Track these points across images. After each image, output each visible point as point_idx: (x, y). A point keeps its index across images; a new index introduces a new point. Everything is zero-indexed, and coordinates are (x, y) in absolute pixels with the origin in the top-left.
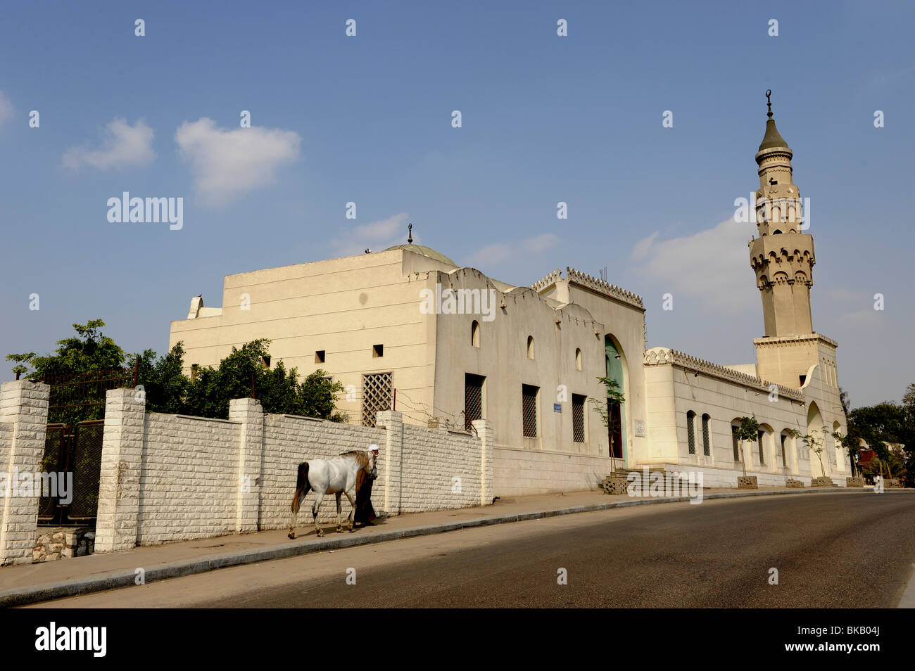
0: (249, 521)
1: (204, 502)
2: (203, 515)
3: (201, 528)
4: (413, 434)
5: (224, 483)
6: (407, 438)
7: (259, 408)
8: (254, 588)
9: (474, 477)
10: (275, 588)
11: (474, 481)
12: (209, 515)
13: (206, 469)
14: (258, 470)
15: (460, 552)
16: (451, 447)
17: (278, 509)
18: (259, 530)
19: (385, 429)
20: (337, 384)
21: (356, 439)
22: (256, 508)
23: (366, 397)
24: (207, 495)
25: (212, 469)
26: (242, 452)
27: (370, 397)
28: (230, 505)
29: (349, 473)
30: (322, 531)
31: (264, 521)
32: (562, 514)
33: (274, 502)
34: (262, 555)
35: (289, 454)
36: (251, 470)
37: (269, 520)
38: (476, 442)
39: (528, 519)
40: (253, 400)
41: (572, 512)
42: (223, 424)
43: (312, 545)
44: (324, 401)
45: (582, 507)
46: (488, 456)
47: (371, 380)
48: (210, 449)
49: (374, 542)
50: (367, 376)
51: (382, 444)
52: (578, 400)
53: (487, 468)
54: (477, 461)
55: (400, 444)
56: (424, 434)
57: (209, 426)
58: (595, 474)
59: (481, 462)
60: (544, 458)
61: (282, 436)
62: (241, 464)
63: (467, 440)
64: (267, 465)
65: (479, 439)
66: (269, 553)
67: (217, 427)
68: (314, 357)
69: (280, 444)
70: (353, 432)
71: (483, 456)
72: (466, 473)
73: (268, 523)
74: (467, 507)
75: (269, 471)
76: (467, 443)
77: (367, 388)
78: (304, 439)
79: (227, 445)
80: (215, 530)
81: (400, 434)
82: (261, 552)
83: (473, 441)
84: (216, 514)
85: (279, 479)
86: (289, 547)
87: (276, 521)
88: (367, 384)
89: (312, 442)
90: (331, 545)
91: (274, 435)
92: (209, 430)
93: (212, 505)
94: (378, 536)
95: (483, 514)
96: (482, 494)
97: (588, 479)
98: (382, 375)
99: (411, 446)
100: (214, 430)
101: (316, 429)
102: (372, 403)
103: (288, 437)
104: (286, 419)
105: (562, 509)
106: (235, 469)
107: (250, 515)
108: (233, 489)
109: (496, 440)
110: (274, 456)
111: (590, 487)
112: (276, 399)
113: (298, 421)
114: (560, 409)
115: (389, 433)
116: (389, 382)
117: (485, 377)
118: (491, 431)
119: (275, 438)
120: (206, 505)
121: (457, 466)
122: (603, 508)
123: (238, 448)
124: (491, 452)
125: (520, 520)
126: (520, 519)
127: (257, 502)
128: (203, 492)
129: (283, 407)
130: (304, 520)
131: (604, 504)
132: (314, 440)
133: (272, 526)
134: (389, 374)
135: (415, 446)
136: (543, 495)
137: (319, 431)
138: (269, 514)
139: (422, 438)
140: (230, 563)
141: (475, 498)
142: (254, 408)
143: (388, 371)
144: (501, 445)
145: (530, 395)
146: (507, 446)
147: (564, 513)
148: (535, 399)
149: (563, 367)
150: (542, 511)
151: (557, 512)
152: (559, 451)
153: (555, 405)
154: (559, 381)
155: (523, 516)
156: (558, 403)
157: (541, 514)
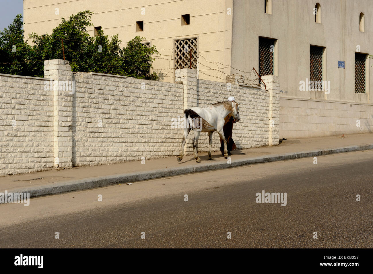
0: (65, 160)
1: (25, 144)
2: (24, 155)
3: (24, 165)
4: (207, 88)
5: (41, 129)
6: (202, 92)
7: (69, 67)
8: (45, 216)
9: (262, 122)
10: (61, 216)
11: (263, 126)
12: (30, 155)
13: (25, 118)
14: (70, 119)
15: (232, 186)
16: (241, 98)
17: (90, 149)
18: (74, 166)
19: (182, 84)
20: (152, 48)
21: (157, 92)
22: (70, 149)
23: (177, 58)
24: (27, 138)
25: (30, 118)
26: (56, 103)
27: (181, 58)
28: (48, 146)
29: (219, 118)
30: (199, 159)
31: (78, 159)
32: (337, 153)
33: (86, 144)
34: (67, 187)
35: (97, 106)
36: (65, 119)
37: (83, 159)
38: (265, 94)
39: (306, 157)
40: (62, 61)
41: (347, 151)
42: (37, 81)
43: (113, 179)
44: (141, 63)
46: (275, 105)
47: (180, 44)
48: (27, 102)
49: (167, 176)
50: (177, 41)
51: (180, 96)
52: (360, 58)
53: (274, 115)
54: (266, 110)
55: (195, 96)
56: (217, 88)
57: (25, 83)
59: (268, 110)
60: (328, 106)
61: (91, 91)
62: (56, 113)
63: (256, 92)
64: (78, 115)
65: (267, 91)
66: (73, 186)
67: (32, 83)
68: (134, 26)
69: (89, 97)
70: (154, 87)
71: (271, 105)
72: (255, 119)
73: (82, 161)
74: (257, 147)
75: (80, 120)
76: (256, 94)
77: (177, 51)
78: (111, 93)
79: (42, 98)
80: (36, 166)
81: (195, 88)
82: (66, 185)
83: (262, 93)
84: (36, 154)
85: (90, 125)
86: (91, 181)
87: (88, 159)
88: (178, 48)
89: (117, 95)
90: (129, 178)
91: (84, 90)
92: (25, 86)
93: (32, 146)
94: (172, 172)
95: (268, 153)
96: (270, 136)
97: (367, 123)
98: (189, 40)
99: (206, 98)
100: (29, 86)
101: (120, 84)
102: (182, 63)
103: (96, 91)
104: (94, 76)
105: (338, 148)
106: (50, 118)
107: (65, 154)
108: (50, 134)
109: (286, 92)
110: (84, 107)
112: (98, 60)
113: (104, 78)
114: (344, 66)
115: (186, 87)
116: (195, 46)
117: (277, 39)
118: (277, 85)
119: (85, 92)
120: (27, 147)
121: (247, 114)
123: (52, 101)
124: (277, 102)
125: (299, 158)
126: (299, 156)
127: (71, 144)
128: (23, 136)
129: (104, 68)
130: (113, 158)
132: (119, 93)
133: (85, 163)
134: (195, 39)
135: (210, 98)
136: (328, 136)
137: (123, 86)
138: (82, 154)
139: (215, 91)
140: (38, 194)
141: (264, 140)
142: (64, 67)
143: (194, 36)
144: (290, 97)
145: (317, 54)
146: (296, 97)
147: (339, 151)
148: (321, 58)
149: (347, 29)
150: (319, 151)
151: (333, 150)
152: (342, 100)
153: (339, 62)
154: (343, 42)
155: (301, 154)
156: (342, 60)
157: (319, 152)
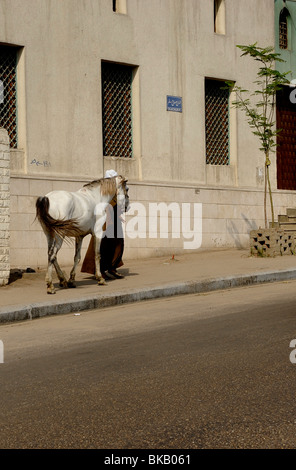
32: (133, 301)
39: (54, 314)
41: (159, 295)
45: (181, 284)
52: (217, 90)
58: (246, 220)
97: (233, 228)
109: (47, 164)
111: (237, 242)
114: (180, 106)
117: (23, 48)
122: (227, 285)
125: (37, 317)
131: (230, 278)
136: (145, 259)
144: (55, 174)
145: (120, 81)
146: (69, 175)
147: (139, 297)
148: (129, 89)
149: (187, 29)
150: (90, 298)
151: (123, 296)
152: (176, 181)
153: (169, 98)
154: (178, 55)
155: (43, 308)
156: (175, 95)
157: (88, 302)
